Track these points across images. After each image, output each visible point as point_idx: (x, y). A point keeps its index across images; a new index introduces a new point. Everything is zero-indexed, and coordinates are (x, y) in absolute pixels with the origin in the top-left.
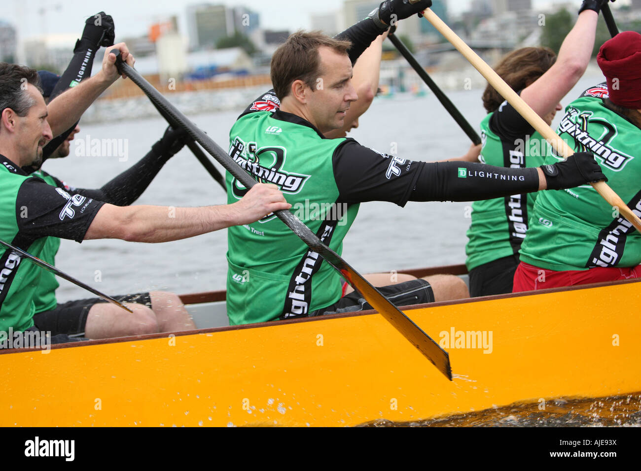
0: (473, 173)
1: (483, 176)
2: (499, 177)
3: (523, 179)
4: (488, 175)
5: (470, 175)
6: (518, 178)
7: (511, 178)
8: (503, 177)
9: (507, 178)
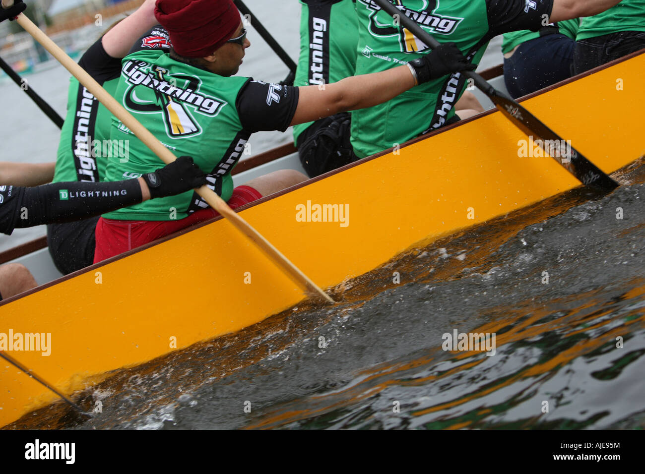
0: (74, 194)
1: (85, 195)
2: (101, 194)
3: (126, 193)
4: (89, 194)
5: (71, 197)
6: (120, 193)
7: (113, 193)
8: (105, 194)
9: (108, 194)
